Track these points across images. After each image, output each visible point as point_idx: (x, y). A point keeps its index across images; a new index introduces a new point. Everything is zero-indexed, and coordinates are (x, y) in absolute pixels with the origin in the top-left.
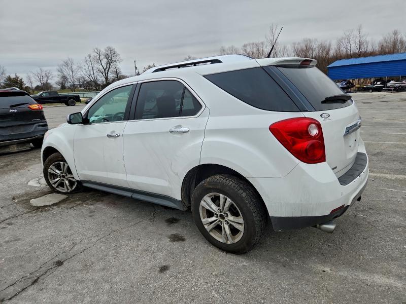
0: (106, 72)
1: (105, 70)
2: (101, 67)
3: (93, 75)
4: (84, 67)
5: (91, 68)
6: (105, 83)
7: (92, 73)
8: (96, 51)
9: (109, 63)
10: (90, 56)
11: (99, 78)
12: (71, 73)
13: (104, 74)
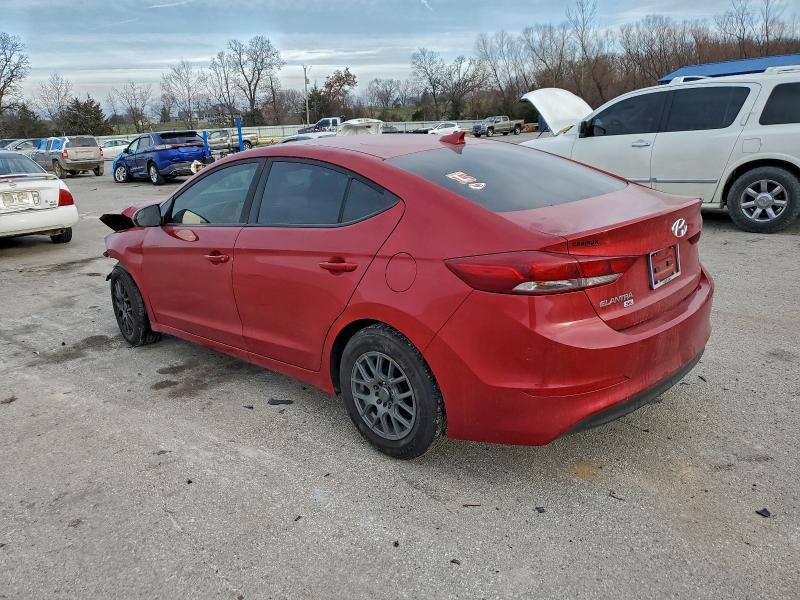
0: (252, 87)
1: (249, 84)
2: (242, 77)
3: (226, 95)
4: (209, 79)
5: (224, 82)
6: (249, 110)
7: (224, 90)
8: (233, 45)
9: (258, 71)
10: (221, 56)
11: (237, 99)
12: (186, 91)
13: (248, 92)
